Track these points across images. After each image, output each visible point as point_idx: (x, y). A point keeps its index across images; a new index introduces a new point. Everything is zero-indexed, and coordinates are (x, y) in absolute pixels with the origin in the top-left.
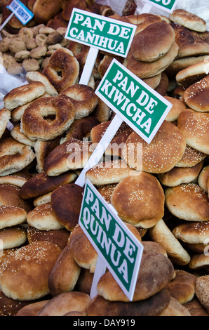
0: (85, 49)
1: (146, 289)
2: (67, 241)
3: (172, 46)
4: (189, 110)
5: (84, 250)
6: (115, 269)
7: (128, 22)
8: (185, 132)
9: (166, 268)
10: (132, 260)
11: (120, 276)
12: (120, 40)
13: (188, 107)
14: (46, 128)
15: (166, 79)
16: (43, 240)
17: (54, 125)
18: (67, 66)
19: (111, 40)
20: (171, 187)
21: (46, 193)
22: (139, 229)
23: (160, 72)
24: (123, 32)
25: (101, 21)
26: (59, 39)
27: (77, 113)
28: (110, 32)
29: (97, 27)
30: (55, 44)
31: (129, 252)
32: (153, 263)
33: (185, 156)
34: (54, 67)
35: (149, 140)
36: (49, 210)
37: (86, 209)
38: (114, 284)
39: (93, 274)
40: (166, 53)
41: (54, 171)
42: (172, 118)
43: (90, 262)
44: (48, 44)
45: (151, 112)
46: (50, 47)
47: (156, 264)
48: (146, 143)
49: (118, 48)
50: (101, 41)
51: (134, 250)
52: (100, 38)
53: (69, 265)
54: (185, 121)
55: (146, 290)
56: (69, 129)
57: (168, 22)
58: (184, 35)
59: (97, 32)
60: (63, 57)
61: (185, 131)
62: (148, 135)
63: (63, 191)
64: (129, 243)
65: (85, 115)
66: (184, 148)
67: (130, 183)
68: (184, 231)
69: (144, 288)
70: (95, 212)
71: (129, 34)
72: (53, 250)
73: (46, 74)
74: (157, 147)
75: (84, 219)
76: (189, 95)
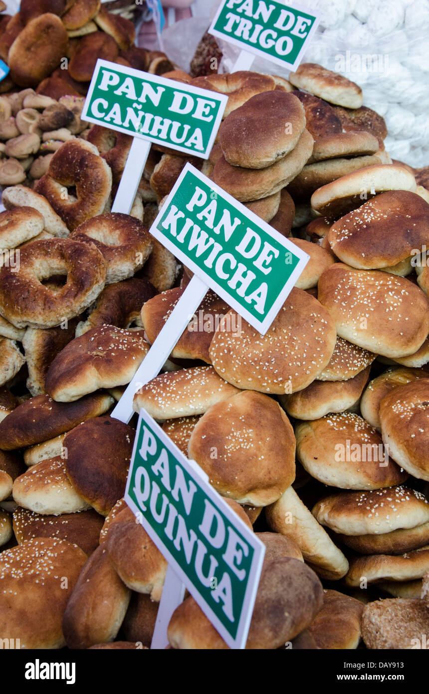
0: (123, 141)
1: (268, 633)
2: (98, 537)
3: (301, 137)
4: (340, 266)
5: (138, 556)
6: (206, 592)
7: (209, 87)
8: (333, 310)
9: (308, 589)
10: (241, 575)
11: (217, 607)
12: (195, 124)
13: (337, 260)
14: (48, 302)
15: (290, 202)
16: (47, 536)
17: (63, 297)
18: (86, 176)
19: (176, 125)
20: (308, 422)
21: (52, 437)
22: (247, 507)
23: (278, 189)
24: (200, 108)
25: (155, 86)
26: (66, 119)
27: (110, 271)
28: (175, 108)
29: (147, 97)
30: (56, 129)
31: (235, 559)
32: (282, 580)
33: (334, 358)
34: (60, 177)
35: (262, 327)
36: (58, 472)
37: (141, 470)
38: (204, 624)
39: (156, 605)
40: (291, 152)
41: (67, 393)
42: (307, 283)
43: (152, 580)
44: (42, 129)
45: (267, 271)
46: (47, 135)
47: (287, 580)
48: (257, 333)
49: (192, 140)
50: (157, 126)
51: (246, 554)
52: (153, 121)
53: (107, 585)
54: (333, 288)
55: (270, 634)
56: (94, 305)
57: (288, 89)
58: (322, 115)
59: (148, 107)
60: (78, 158)
61: (334, 308)
62: (261, 318)
63: (88, 432)
64: (234, 539)
65: (126, 274)
66: (333, 341)
67: (227, 414)
68: (337, 509)
69: (266, 631)
70: (161, 475)
71: (214, 112)
72: (69, 556)
73: (43, 191)
74: (280, 341)
75: (137, 490)
76: (338, 237)
